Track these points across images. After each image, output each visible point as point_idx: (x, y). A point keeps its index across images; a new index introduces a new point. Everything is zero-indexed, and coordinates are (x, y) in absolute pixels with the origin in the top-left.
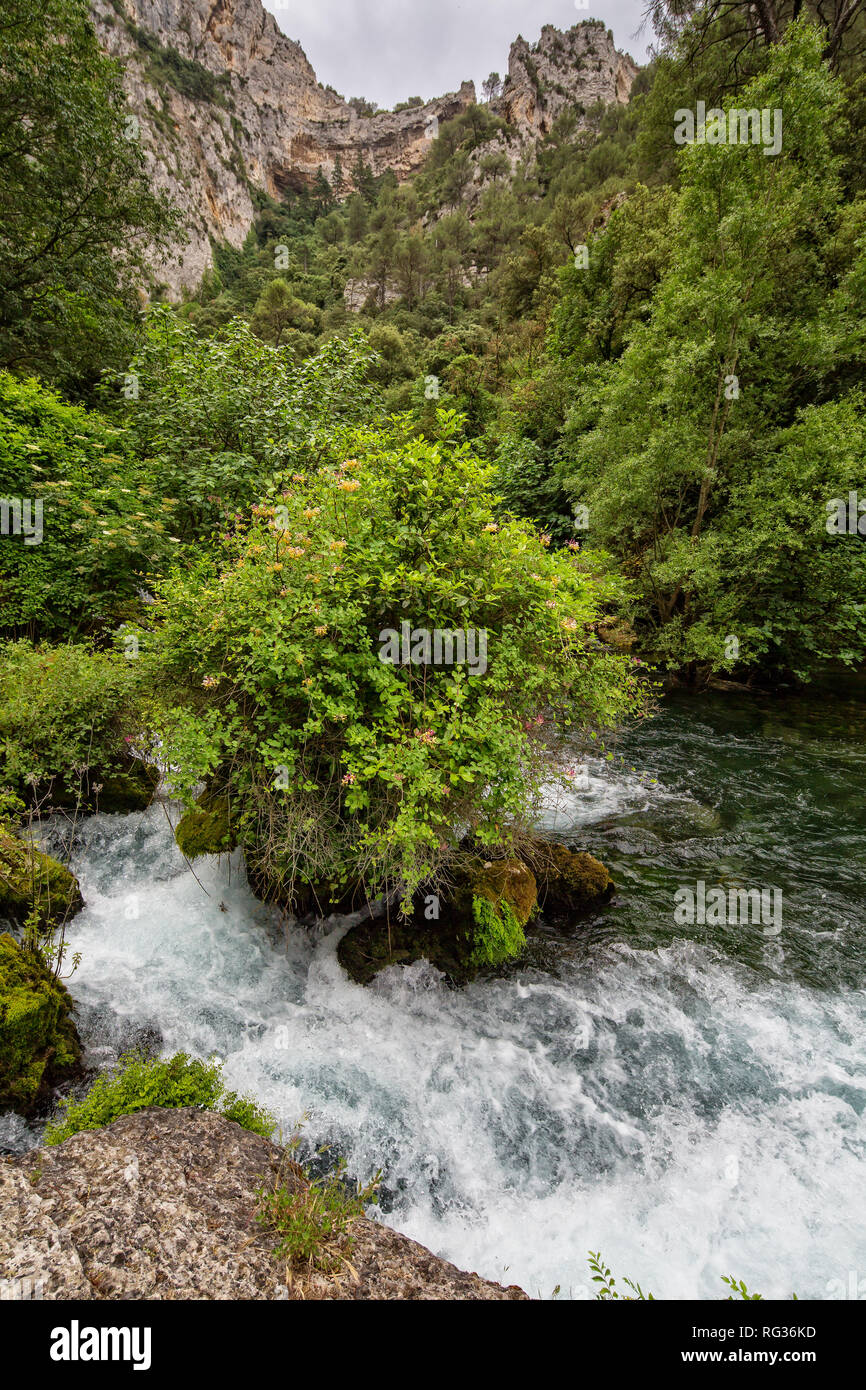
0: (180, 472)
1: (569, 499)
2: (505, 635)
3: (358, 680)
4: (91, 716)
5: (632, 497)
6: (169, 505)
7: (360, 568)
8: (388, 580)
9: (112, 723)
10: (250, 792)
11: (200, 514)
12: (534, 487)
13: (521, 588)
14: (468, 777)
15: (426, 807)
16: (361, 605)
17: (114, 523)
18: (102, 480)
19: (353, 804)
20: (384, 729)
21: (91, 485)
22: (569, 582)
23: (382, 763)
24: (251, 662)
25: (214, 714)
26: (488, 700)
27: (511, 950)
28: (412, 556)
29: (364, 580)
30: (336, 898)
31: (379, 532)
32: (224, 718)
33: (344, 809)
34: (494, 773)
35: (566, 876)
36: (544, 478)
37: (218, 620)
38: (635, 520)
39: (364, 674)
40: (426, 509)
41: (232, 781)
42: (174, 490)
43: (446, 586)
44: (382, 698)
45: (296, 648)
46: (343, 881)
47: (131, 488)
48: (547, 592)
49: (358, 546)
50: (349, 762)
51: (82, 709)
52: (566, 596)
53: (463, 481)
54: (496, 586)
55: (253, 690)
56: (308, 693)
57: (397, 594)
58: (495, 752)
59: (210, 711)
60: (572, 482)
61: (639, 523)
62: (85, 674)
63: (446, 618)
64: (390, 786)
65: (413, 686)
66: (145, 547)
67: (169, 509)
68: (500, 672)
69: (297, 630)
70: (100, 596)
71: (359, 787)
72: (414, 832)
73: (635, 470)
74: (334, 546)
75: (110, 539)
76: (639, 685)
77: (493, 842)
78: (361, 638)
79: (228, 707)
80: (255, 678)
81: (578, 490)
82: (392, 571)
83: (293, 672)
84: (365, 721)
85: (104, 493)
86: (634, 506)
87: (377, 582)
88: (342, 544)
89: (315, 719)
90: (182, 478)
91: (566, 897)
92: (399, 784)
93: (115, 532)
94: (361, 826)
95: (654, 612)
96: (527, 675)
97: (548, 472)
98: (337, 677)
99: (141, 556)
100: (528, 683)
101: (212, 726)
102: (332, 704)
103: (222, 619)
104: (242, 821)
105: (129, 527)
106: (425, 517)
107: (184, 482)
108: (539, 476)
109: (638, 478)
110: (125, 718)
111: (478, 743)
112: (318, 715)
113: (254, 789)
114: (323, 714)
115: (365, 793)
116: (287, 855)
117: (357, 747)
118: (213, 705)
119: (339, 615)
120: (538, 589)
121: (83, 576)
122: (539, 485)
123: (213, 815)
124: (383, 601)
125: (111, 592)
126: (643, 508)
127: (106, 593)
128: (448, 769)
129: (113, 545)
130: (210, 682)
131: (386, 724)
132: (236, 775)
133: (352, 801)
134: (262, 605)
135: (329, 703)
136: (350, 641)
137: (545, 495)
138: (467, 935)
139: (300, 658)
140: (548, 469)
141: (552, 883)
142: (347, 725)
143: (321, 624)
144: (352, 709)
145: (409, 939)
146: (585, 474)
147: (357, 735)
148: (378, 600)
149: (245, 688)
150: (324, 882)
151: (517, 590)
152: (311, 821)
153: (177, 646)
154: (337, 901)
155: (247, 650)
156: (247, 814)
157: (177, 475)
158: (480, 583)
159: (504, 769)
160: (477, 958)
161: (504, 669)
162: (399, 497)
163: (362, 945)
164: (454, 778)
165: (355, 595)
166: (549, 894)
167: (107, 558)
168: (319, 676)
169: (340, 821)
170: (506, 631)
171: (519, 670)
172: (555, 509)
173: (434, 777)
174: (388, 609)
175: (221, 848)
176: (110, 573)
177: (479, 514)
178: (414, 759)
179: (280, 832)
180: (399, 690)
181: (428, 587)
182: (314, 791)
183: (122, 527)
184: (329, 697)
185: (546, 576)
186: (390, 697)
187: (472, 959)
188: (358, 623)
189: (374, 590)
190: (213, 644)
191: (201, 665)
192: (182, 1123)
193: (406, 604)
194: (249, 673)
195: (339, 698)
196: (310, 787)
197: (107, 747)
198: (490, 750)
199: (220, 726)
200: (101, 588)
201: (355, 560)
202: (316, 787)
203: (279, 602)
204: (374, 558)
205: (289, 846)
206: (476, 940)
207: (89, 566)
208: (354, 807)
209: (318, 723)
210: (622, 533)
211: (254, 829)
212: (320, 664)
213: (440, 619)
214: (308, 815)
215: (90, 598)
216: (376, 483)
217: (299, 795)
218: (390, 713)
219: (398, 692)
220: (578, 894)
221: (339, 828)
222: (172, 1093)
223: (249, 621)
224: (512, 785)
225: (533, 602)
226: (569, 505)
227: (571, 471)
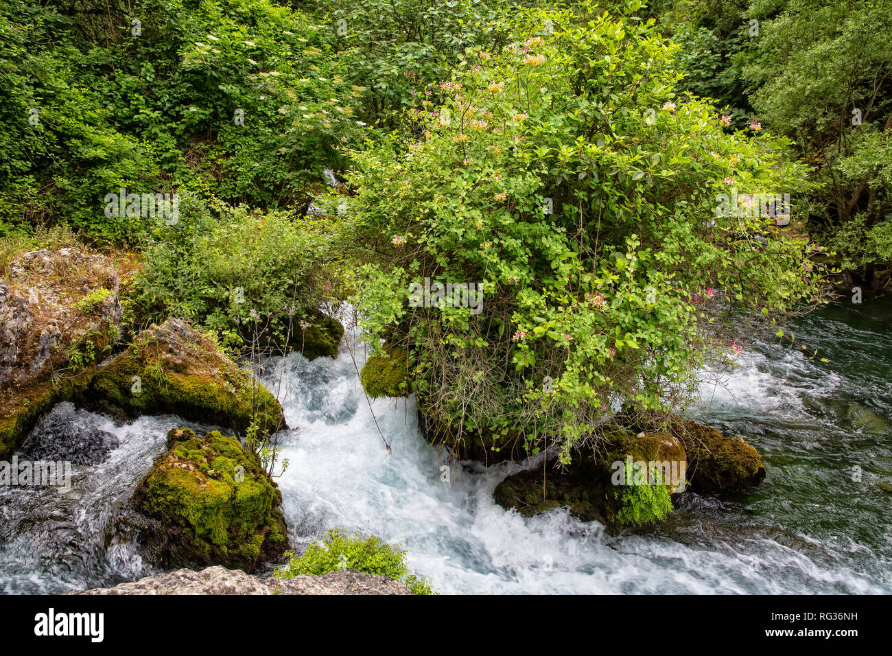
0: (368, 62)
1: (745, 92)
2: (678, 212)
3: (531, 246)
4: (293, 273)
5: (818, 88)
6: (358, 92)
7: (540, 140)
8: (566, 152)
9: (308, 279)
10: (426, 344)
11: (383, 102)
12: (708, 78)
13: (698, 166)
14: (634, 344)
15: (591, 367)
16: (539, 175)
17: (312, 108)
18: (303, 70)
19: (521, 361)
20: (553, 295)
21: (294, 76)
22: (749, 162)
23: (551, 324)
24: (434, 225)
25: (399, 271)
26: (658, 273)
27: (658, 513)
28: (591, 131)
29: (543, 151)
30: (496, 447)
31: (559, 106)
32: (407, 276)
33: (513, 367)
34: (660, 341)
35: (716, 457)
36: (720, 69)
37: (405, 187)
38: (820, 111)
39: (538, 242)
40: (606, 85)
41: (411, 334)
42: (362, 79)
43: (622, 160)
44: (553, 266)
45: (476, 213)
46: (504, 433)
47: (326, 78)
48: (725, 171)
49: (538, 120)
50: (519, 323)
51: (286, 266)
52: (744, 175)
53: (646, 58)
54: (674, 160)
55: (434, 251)
56: (484, 255)
57: (574, 165)
58: (662, 322)
59: (396, 268)
60: (751, 71)
61: (825, 114)
62: (290, 236)
63: (618, 194)
64: (558, 345)
65: (583, 256)
66: (337, 130)
67: (358, 96)
68: (672, 246)
69: (476, 199)
70: (297, 174)
71: (527, 347)
72: (578, 389)
73: (826, 57)
74: (516, 120)
75: (310, 122)
76: (815, 269)
77: (652, 407)
78: (537, 206)
79: (411, 266)
80: (437, 241)
81: (758, 80)
82: (571, 145)
83: (472, 236)
84: (537, 287)
85: (305, 82)
86: (820, 96)
87: (556, 154)
88: (524, 117)
89: (490, 280)
90: (370, 67)
91: (714, 476)
92: (567, 344)
93: (313, 116)
94: (526, 381)
95: (832, 211)
96: (699, 251)
97: (724, 63)
98: (511, 243)
99: (332, 138)
100: (699, 259)
101: (397, 282)
102: (506, 268)
103: (409, 186)
104: (418, 370)
105: (324, 111)
106: (606, 91)
107: (371, 71)
108: (714, 67)
109: (828, 65)
110: (318, 277)
111: (645, 313)
112: (493, 277)
113: (429, 343)
114: (497, 277)
115: (532, 352)
116: (456, 403)
117: (527, 310)
118: (398, 265)
119: (518, 183)
120: (715, 167)
121: (284, 156)
122: (714, 77)
123: (392, 363)
124: (561, 172)
125: (306, 170)
126: (829, 99)
127: (302, 171)
128: (614, 335)
129: (310, 127)
130: (399, 240)
131: (555, 290)
132: (415, 329)
133: (519, 359)
134: (446, 174)
135: (503, 266)
136: (526, 209)
137: (720, 87)
138: (616, 495)
139: (479, 222)
140: (724, 60)
141: (702, 462)
142: (520, 288)
143: (500, 192)
144: (524, 273)
145: (560, 492)
146: (767, 63)
147: (528, 298)
148: (555, 171)
149: (427, 249)
150: (487, 432)
151: (693, 169)
152: (480, 373)
153: (368, 211)
154: (498, 450)
155: (432, 214)
156: (422, 364)
157: (366, 64)
158: (656, 157)
159: (670, 338)
160: (623, 516)
161: (676, 244)
162: (581, 73)
163: (517, 491)
164: (619, 344)
165: (533, 165)
166: (698, 471)
167: (305, 139)
168: (496, 241)
169: (507, 378)
170: (678, 207)
171: (690, 245)
172: (730, 102)
173: (600, 341)
174: (564, 181)
175: (398, 393)
176: (306, 153)
177: (659, 90)
178: (581, 323)
179: (451, 383)
180: (570, 258)
181: (604, 161)
182: (483, 348)
183: (319, 112)
184: (504, 261)
185: (725, 154)
186: (562, 264)
187: (619, 517)
188: (536, 192)
189: (552, 163)
190: (400, 209)
191: (389, 227)
192: (377, 585)
193: (582, 176)
194: (431, 236)
195: (513, 262)
196: (481, 343)
197: (304, 301)
198: (657, 320)
199: (404, 282)
200: (298, 167)
201: (535, 133)
202: (486, 344)
203: (462, 170)
204: (554, 131)
205: (458, 394)
206: (625, 500)
207: (290, 147)
208: (521, 364)
209: (493, 285)
210: (804, 125)
211: (428, 379)
212: (496, 230)
213: (614, 195)
214: (477, 370)
215: (289, 176)
216: (559, 60)
217: (470, 351)
218: (560, 279)
219: (569, 260)
220: (726, 474)
221: (503, 385)
222: (368, 564)
223: (433, 188)
224: (676, 354)
225: (710, 179)
226: (745, 97)
227: (751, 61)
